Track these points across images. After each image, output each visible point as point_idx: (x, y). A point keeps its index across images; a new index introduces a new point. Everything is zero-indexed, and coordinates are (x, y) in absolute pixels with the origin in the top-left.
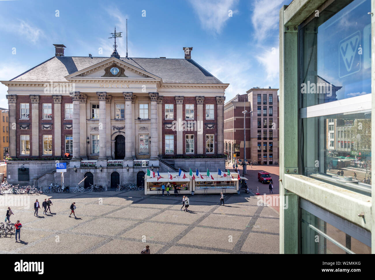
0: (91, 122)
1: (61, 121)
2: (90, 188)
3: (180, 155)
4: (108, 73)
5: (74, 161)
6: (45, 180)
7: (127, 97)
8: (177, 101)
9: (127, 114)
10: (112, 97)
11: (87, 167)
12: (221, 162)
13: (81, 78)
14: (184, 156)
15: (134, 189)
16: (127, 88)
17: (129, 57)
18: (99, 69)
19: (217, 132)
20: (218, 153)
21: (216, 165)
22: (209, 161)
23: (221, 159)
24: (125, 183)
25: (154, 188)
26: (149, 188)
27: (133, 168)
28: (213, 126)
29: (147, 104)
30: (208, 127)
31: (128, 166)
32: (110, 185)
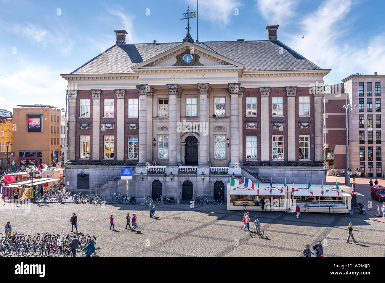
0: (158, 120)
1: (124, 119)
2: (159, 200)
3: (266, 162)
4: (180, 62)
5: (140, 166)
6: (108, 188)
7: (202, 90)
8: (261, 93)
9: (202, 110)
10: (182, 90)
11: (155, 175)
12: (320, 172)
13: (149, 69)
14: (270, 164)
15: (211, 202)
16: (202, 78)
17: (199, 41)
18: (170, 57)
19: (314, 133)
20: (315, 159)
21: (313, 175)
22: (304, 169)
23: (319, 167)
24: (200, 194)
25: (239, 203)
26: (233, 202)
27: (210, 176)
28: (308, 125)
29: (224, 98)
30: (302, 126)
31: (203, 174)
32: (181, 197)
